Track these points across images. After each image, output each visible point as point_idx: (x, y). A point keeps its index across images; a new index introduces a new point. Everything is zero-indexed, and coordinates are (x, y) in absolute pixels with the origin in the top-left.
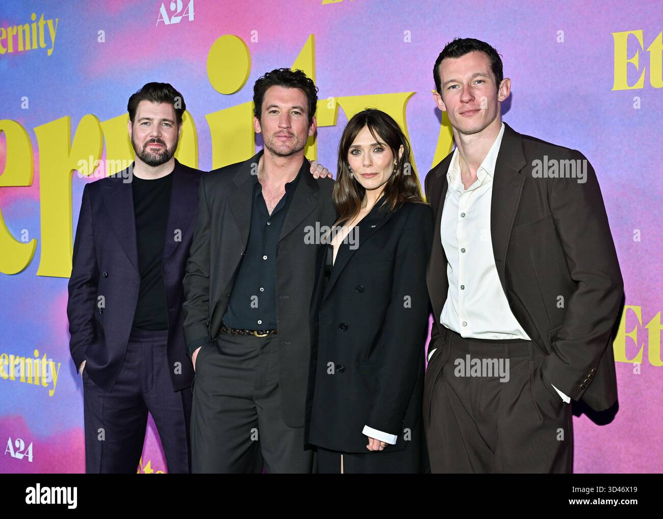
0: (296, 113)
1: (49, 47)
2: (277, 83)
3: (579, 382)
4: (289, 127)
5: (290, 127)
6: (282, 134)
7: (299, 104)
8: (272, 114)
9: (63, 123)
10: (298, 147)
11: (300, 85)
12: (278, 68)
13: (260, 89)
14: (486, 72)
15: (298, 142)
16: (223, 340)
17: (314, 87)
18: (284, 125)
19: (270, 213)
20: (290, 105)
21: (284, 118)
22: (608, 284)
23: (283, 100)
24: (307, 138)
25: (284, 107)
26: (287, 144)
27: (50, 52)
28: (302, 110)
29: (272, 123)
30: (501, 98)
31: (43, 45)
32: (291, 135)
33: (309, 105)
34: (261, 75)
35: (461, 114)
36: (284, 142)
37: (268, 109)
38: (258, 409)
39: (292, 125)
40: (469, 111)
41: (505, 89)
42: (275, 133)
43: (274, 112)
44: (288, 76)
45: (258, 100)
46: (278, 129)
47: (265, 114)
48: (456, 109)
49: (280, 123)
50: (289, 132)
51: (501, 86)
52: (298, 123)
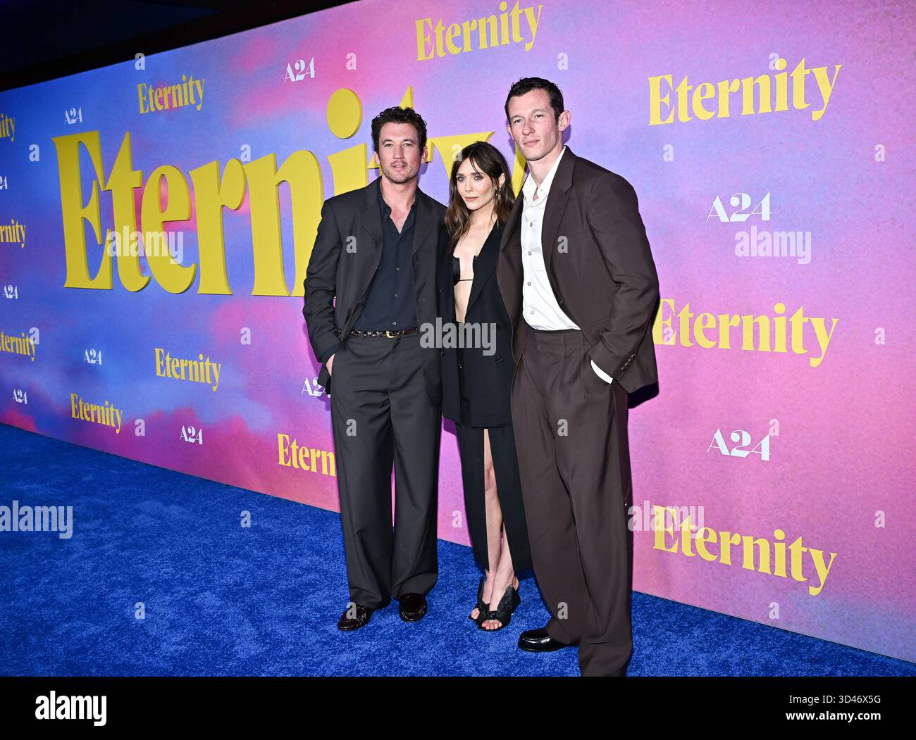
0: (408, 145)
1: (198, 103)
2: (390, 120)
3: (621, 366)
4: (402, 157)
5: (404, 158)
6: (397, 164)
7: (409, 137)
8: (387, 147)
9: (213, 166)
10: (412, 174)
11: (409, 120)
12: (390, 107)
13: (377, 125)
14: (544, 107)
15: (411, 170)
16: (353, 343)
17: (422, 121)
18: (398, 156)
19: (400, 232)
20: (402, 138)
21: (398, 150)
22: (645, 285)
23: (395, 134)
24: (420, 166)
25: (397, 140)
26: (402, 172)
27: (199, 108)
28: (412, 141)
29: (388, 154)
30: (561, 128)
31: (193, 102)
32: (404, 165)
33: (419, 137)
34: (376, 114)
35: (524, 144)
36: (399, 171)
37: (383, 143)
38: (391, 400)
39: (405, 155)
40: (530, 142)
41: (565, 120)
42: (391, 164)
43: (389, 145)
44: (398, 113)
45: (376, 135)
46: (394, 160)
47: (382, 147)
48: (520, 140)
49: (395, 154)
50: (403, 162)
51: (560, 118)
52: (410, 153)
